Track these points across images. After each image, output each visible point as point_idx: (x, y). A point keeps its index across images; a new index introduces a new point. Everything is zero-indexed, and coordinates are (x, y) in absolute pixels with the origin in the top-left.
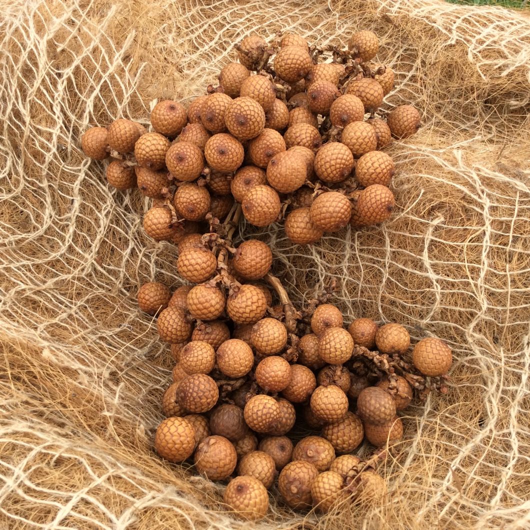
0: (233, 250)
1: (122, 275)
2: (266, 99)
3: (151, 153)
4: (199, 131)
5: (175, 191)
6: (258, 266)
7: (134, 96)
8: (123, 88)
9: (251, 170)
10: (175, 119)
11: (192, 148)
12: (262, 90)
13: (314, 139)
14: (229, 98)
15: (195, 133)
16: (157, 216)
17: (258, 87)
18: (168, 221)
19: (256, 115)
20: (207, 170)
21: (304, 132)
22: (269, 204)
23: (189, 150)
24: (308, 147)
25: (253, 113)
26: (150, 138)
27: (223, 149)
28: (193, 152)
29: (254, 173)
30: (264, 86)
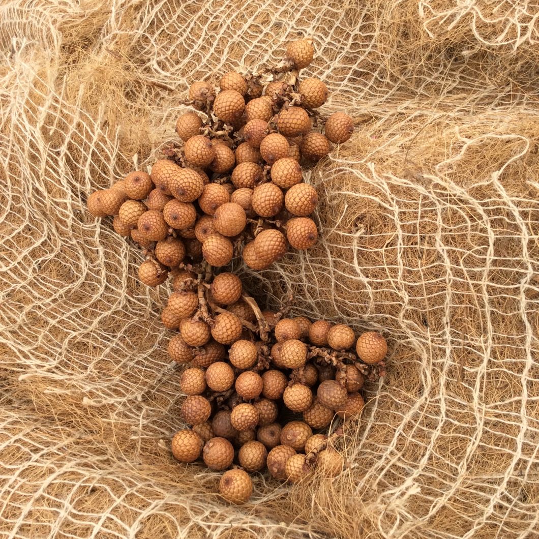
0: (208, 286)
1: (149, 301)
2: (205, 157)
3: (130, 220)
4: (159, 197)
5: (155, 248)
6: (229, 295)
7: (118, 156)
8: (108, 152)
9: (205, 220)
10: (141, 188)
11: (154, 217)
12: (199, 152)
13: (254, 176)
15: (156, 199)
16: (146, 271)
17: (195, 150)
18: (155, 272)
20: (171, 230)
21: (244, 173)
22: (220, 251)
26: (126, 208)
27: (175, 215)
28: (155, 221)
30: (199, 148)
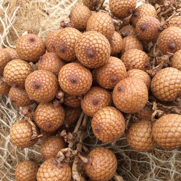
0: (85, 160)
1: (5, 153)
2: (108, 32)
3: (15, 77)
4: (53, 59)
5: (36, 108)
8: (4, 24)
9: (98, 92)
10: (34, 49)
11: (47, 76)
12: (105, 25)
13: (146, 62)
14: (78, 32)
15: (50, 61)
17: (102, 22)
19: (104, 47)
20: (61, 94)
21: (137, 57)
23: (44, 78)
24: (141, 69)
25: (100, 46)
26: (14, 65)
27: (74, 78)
28: (48, 80)
29: (100, 94)
30: (106, 21)
